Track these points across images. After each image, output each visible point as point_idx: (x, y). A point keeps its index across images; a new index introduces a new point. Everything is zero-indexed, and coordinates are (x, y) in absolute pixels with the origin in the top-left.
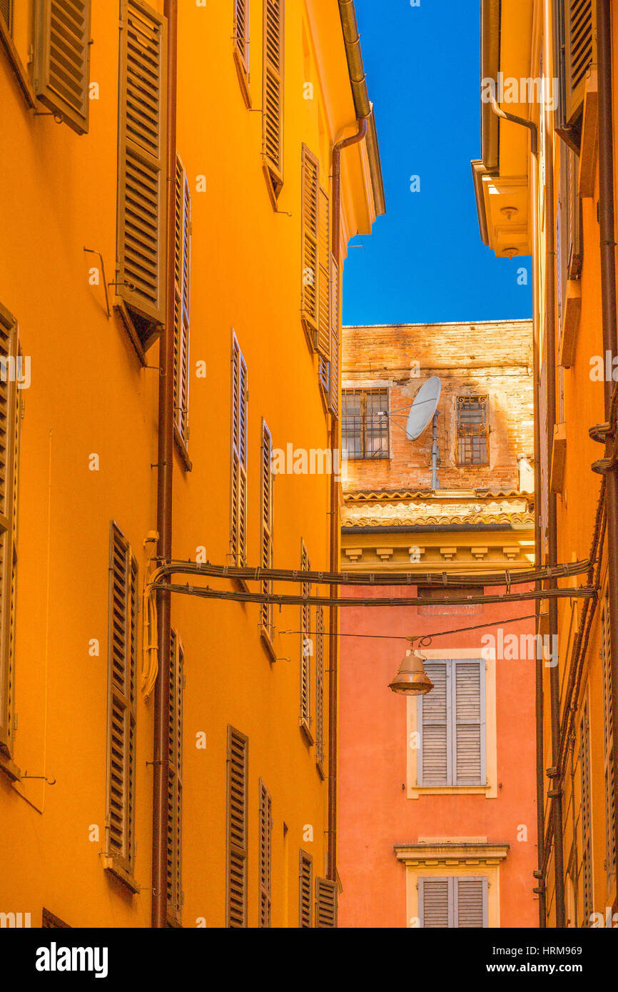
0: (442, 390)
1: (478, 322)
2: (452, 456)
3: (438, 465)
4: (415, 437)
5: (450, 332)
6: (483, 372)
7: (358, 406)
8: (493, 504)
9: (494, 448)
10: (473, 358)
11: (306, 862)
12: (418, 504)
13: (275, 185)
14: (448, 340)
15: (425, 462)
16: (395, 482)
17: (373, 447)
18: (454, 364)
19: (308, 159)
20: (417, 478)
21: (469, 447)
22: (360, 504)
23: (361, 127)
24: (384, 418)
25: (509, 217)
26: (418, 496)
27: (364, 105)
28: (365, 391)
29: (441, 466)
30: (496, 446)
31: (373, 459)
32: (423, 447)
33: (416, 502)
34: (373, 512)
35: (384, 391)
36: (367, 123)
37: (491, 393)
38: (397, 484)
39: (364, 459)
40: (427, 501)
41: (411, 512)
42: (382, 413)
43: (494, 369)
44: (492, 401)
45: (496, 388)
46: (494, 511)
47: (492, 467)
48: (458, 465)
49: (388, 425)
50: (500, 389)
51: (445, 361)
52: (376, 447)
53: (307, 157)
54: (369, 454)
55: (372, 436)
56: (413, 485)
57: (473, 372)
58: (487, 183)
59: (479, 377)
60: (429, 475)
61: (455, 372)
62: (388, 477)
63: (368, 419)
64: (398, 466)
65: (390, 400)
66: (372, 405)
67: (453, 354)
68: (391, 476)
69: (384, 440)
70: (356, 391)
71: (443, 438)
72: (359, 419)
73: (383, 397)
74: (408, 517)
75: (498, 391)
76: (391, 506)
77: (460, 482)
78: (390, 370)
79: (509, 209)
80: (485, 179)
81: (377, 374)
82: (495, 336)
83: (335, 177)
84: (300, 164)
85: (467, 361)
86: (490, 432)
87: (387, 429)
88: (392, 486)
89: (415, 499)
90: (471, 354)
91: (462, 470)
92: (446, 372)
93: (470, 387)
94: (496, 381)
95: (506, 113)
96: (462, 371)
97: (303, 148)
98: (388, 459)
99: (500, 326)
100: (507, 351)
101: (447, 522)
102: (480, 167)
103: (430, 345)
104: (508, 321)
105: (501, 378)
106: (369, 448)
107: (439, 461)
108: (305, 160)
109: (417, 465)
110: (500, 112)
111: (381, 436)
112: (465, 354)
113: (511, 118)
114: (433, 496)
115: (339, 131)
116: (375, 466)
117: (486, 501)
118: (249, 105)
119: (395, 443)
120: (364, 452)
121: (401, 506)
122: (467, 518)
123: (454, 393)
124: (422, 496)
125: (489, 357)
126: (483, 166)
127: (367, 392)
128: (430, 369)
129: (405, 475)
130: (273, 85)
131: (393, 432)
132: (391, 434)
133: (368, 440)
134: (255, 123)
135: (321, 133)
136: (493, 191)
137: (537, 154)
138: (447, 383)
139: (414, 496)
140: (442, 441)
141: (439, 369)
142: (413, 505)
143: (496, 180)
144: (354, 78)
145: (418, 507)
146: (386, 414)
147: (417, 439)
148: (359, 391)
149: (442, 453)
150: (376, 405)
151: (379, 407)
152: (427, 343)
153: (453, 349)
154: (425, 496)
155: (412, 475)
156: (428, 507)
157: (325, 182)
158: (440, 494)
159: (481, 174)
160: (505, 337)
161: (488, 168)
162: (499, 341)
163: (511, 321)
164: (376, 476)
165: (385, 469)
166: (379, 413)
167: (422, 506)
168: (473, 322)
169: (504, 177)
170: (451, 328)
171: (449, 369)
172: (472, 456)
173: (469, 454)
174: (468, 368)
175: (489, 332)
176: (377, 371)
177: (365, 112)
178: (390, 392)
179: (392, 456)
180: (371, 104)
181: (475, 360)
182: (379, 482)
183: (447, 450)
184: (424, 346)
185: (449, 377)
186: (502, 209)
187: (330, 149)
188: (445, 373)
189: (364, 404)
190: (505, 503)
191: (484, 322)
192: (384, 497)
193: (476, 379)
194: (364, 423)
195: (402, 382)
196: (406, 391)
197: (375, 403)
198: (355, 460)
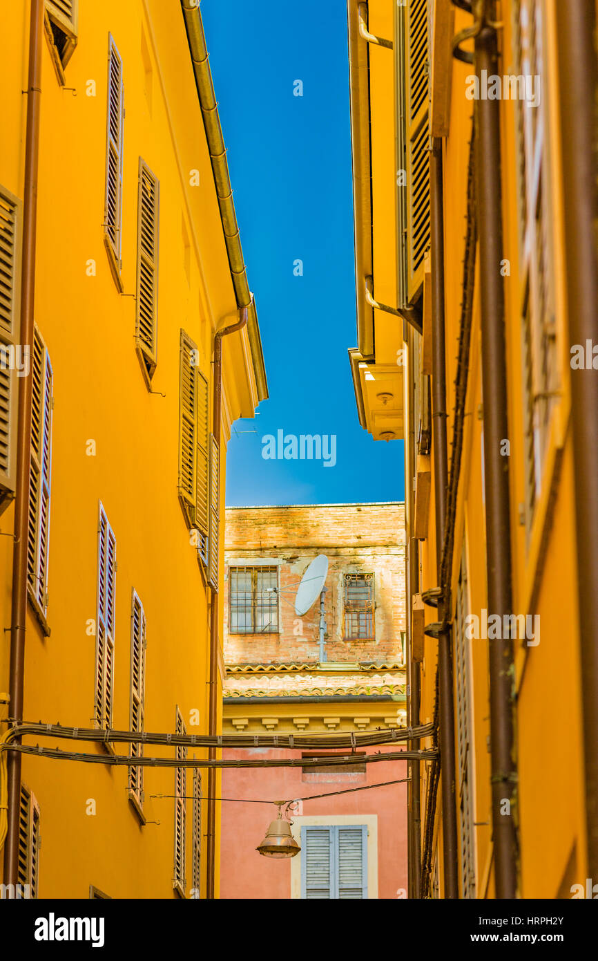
0: (329, 568)
1: (364, 504)
2: (339, 631)
3: (325, 639)
4: (304, 612)
5: (337, 513)
6: (369, 551)
7: (249, 582)
8: (377, 676)
9: (380, 624)
10: (359, 537)
12: (304, 676)
13: (148, 366)
14: (337, 521)
15: (313, 637)
16: (284, 656)
17: (262, 621)
18: (341, 543)
19: (187, 345)
20: (305, 652)
21: (355, 623)
22: (248, 675)
23: (241, 316)
24: (274, 595)
25: (385, 402)
26: (304, 669)
27: (244, 295)
28: (256, 569)
29: (328, 640)
30: (382, 621)
31: (263, 633)
32: (311, 622)
33: (302, 674)
34: (261, 683)
35: (274, 569)
36: (248, 311)
37: (377, 571)
38: (286, 657)
39: (254, 633)
40: (313, 673)
41: (297, 684)
42: (272, 590)
43: (379, 548)
44: (377, 580)
45: (383, 567)
46: (377, 683)
47: (377, 642)
48: (345, 640)
49: (278, 601)
50: (385, 567)
51: (333, 541)
52: (266, 622)
53: (185, 342)
54: (259, 629)
55: (262, 612)
56: (301, 659)
57: (360, 551)
58: (364, 370)
59: (365, 556)
60: (317, 649)
61: (342, 551)
62: (277, 651)
63: (259, 595)
64: (287, 640)
65: (279, 577)
66: (262, 582)
67: (340, 534)
68: (281, 650)
69: (274, 616)
70: (247, 568)
71: (331, 614)
72: (249, 595)
73: (274, 575)
74: (295, 688)
75: (383, 570)
76: (278, 678)
77: (346, 656)
78: (280, 548)
79: (385, 395)
80: (362, 366)
81: (268, 552)
82: (381, 517)
83: (217, 362)
84: (178, 348)
85: (354, 541)
86: (376, 608)
87: (277, 605)
88: (281, 659)
89: (301, 671)
90: (358, 535)
91: (349, 645)
92: (334, 551)
93: (356, 565)
94: (381, 560)
95: (379, 304)
96: (349, 549)
97: (181, 333)
98: (277, 633)
99: (385, 507)
100: (392, 531)
101: (331, 693)
102: (357, 355)
103: (318, 525)
104: (393, 503)
105: (387, 557)
106: (259, 623)
107: (326, 635)
108: (183, 345)
109: (306, 640)
110: (374, 303)
111: (270, 611)
112: (353, 534)
113: (383, 308)
114: (318, 668)
115: (221, 320)
116: (265, 641)
117: (370, 674)
118: (120, 289)
119: (284, 618)
120: (255, 626)
121: (287, 677)
122: (351, 689)
123: (341, 571)
124: (309, 669)
125: (374, 537)
126: (359, 354)
127: (258, 569)
128: (318, 548)
129: (294, 648)
130: (147, 273)
131: (282, 607)
132: (280, 609)
133: (258, 615)
134: (128, 307)
135: (203, 321)
136: (369, 377)
137: (407, 342)
138: (334, 561)
139: (300, 668)
140: (329, 617)
141: (327, 548)
142: (298, 677)
143: (372, 366)
144: (233, 270)
145: (303, 679)
146: (275, 591)
147: (305, 614)
148: (249, 568)
149: (330, 628)
150: (266, 582)
151: (269, 583)
152: (315, 524)
153: (340, 529)
154: (310, 668)
155: (300, 649)
156: (314, 679)
157: (205, 367)
158: (325, 666)
159: (358, 362)
160: (390, 518)
161: (364, 356)
162: (385, 522)
163: (396, 503)
164: (266, 650)
165: (274, 643)
166: (269, 590)
167: (308, 677)
168: (360, 504)
169: (380, 365)
170: (339, 509)
171: (336, 548)
172: (359, 631)
173: (356, 629)
174: (355, 548)
175: (375, 513)
176: (267, 549)
177: (246, 301)
178: (280, 569)
179: (281, 630)
180: (252, 295)
181: (361, 540)
182: (268, 656)
183: (334, 625)
184: (313, 526)
185: (337, 555)
186: (378, 395)
187: (212, 336)
189: (255, 581)
190: (388, 676)
191: (370, 504)
192: (271, 670)
193: (362, 557)
194: (254, 599)
195: (291, 560)
196: (295, 568)
197: (265, 580)
198: (245, 634)
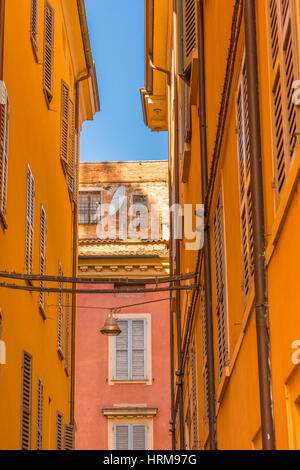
0: (126, 192)
1: (143, 161)
5: (130, 166)
6: (145, 184)
7: (87, 199)
8: (150, 245)
10: (140, 177)
11: (60, 416)
12: (114, 245)
13: (49, 97)
14: (129, 169)
17: (93, 218)
18: (132, 180)
19: (64, 86)
22: (87, 245)
23: (89, 72)
25: (157, 114)
26: (115, 242)
27: (90, 62)
31: (93, 224)
34: (93, 249)
35: (99, 192)
36: (92, 70)
37: (149, 194)
39: (89, 224)
40: (119, 244)
41: (111, 249)
42: (98, 203)
43: (150, 183)
44: (149, 198)
45: (152, 192)
46: (150, 249)
51: (127, 179)
52: (95, 219)
54: (91, 222)
55: (93, 213)
57: (141, 184)
58: (147, 98)
59: (143, 186)
61: (132, 184)
63: (91, 205)
65: (101, 197)
67: (131, 176)
72: (87, 205)
73: (99, 195)
74: (110, 251)
76: (102, 246)
78: (102, 183)
79: (157, 110)
80: (146, 96)
81: (96, 184)
82: (151, 168)
83: (77, 94)
84: (61, 88)
85: (138, 179)
89: (113, 243)
93: (139, 191)
94: (151, 188)
95: (156, 67)
96: (135, 183)
97: (62, 81)
99: (153, 163)
100: (157, 174)
101: (128, 254)
104: (157, 161)
105: (154, 187)
106: (91, 219)
110: (153, 66)
112: (137, 176)
113: (158, 69)
114: (122, 242)
115: (79, 74)
117: (147, 244)
118: (37, 61)
120: (89, 220)
121: (106, 246)
122: (137, 252)
123: (132, 194)
124: (117, 242)
125: (148, 177)
126: (145, 90)
127: (91, 193)
128: (120, 183)
130: (48, 53)
133: (91, 215)
134: (40, 69)
135: (70, 74)
136: (150, 101)
137: (170, 85)
138: (128, 189)
139: (112, 241)
141: (125, 182)
142: (112, 246)
143: (152, 96)
144: (86, 50)
145: (114, 247)
148: (87, 192)
151: (96, 200)
152: (119, 171)
153: (131, 173)
156: (119, 247)
157: (72, 96)
158: (125, 241)
159: (144, 94)
160: (155, 168)
161: (147, 91)
162: (153, 170)
164: (95, 232)
166: (96, 203)
167: (117, 246)
168: (141, 161)
169: (155, 96)
170: (131, 164)
171: (129, 182)
174: (138, 182)
175: (148, 166)
177: (91, 65)
178: (102, 193)
180: (93, 61)
181: (141, 179)
185: (130, 186)
186: (154, 110)
187: (74, 82)
188: (128, 185)
189: (89, 198)
190: (155, 245)
191: (146, 161)
192: (98, 242)
194: (89, 207)
195: (108, 188)
196: (109, 193)
197: (94, 198)
198: (85, 224)
